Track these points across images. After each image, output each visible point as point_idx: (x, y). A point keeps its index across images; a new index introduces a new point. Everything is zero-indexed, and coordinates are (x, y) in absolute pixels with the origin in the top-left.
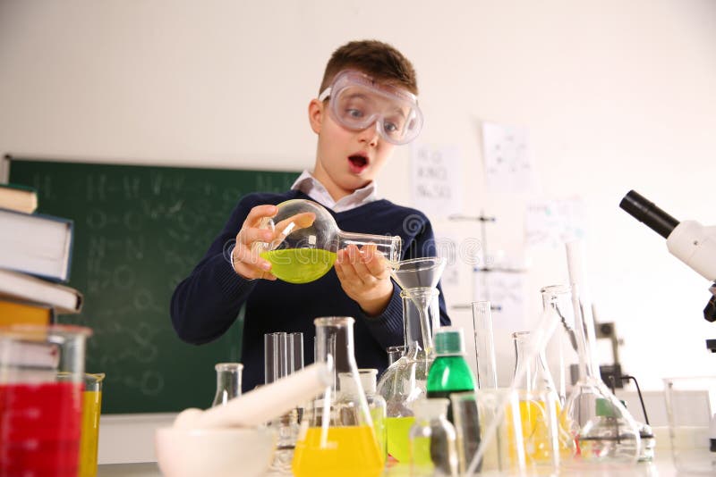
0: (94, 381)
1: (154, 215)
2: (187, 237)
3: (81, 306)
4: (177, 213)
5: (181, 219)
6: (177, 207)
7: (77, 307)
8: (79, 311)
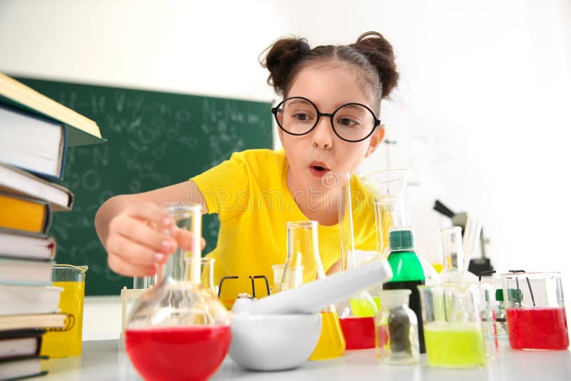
0: (79, 272)
1: (118, 128)
2: (145, 149)
3: (72, 204)
4: (137, 128)
5: (140, 133)
6: (137, 123)
7: (69, 205)
8: (70, 209)
